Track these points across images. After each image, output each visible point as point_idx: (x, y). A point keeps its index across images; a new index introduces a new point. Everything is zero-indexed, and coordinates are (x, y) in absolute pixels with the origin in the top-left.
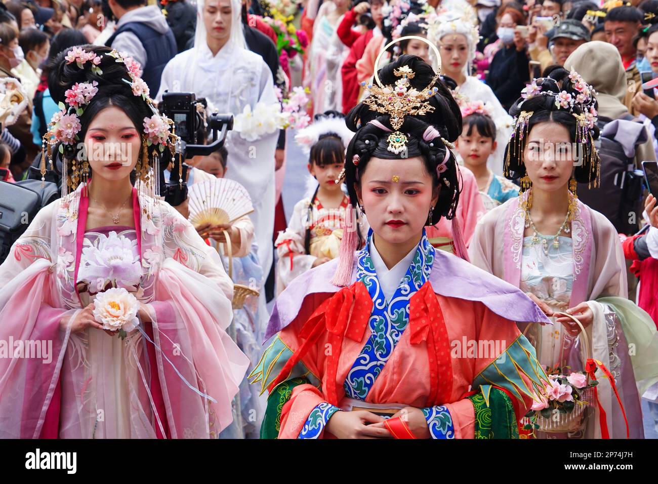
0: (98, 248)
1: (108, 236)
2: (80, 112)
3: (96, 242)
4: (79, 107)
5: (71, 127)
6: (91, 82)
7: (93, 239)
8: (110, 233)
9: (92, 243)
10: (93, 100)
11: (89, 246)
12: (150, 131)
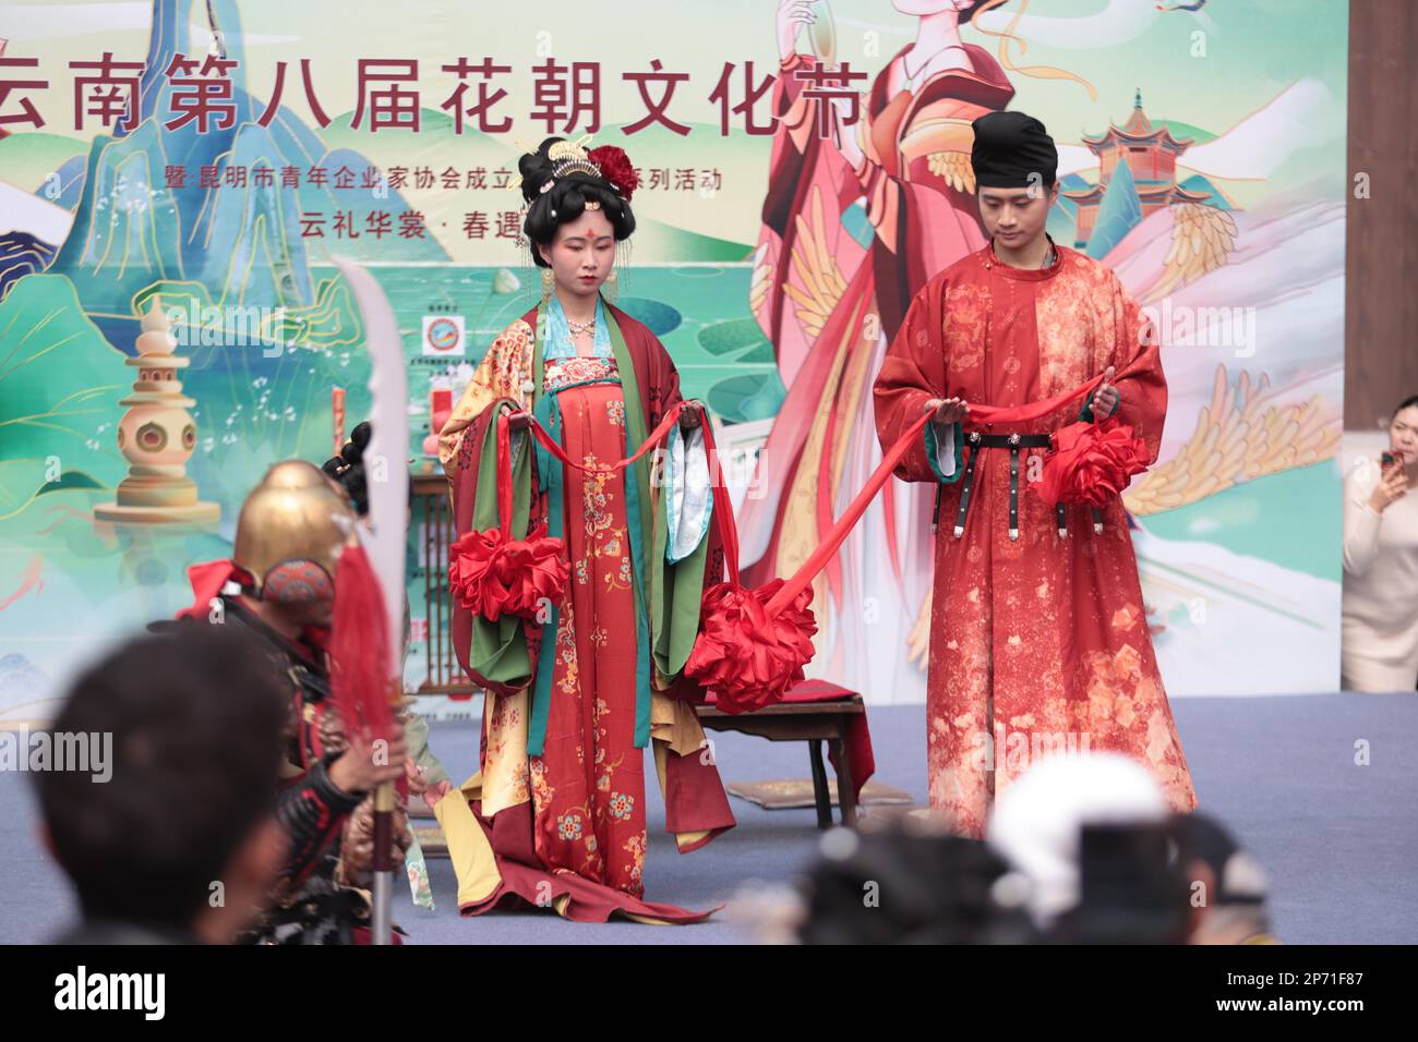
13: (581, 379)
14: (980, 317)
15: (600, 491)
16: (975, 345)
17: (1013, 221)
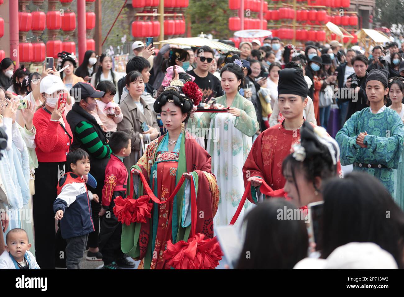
13: (166, 159)
14: (272, 147)
15: (164, 196)
16: (269, 157)
17: (289, 107)
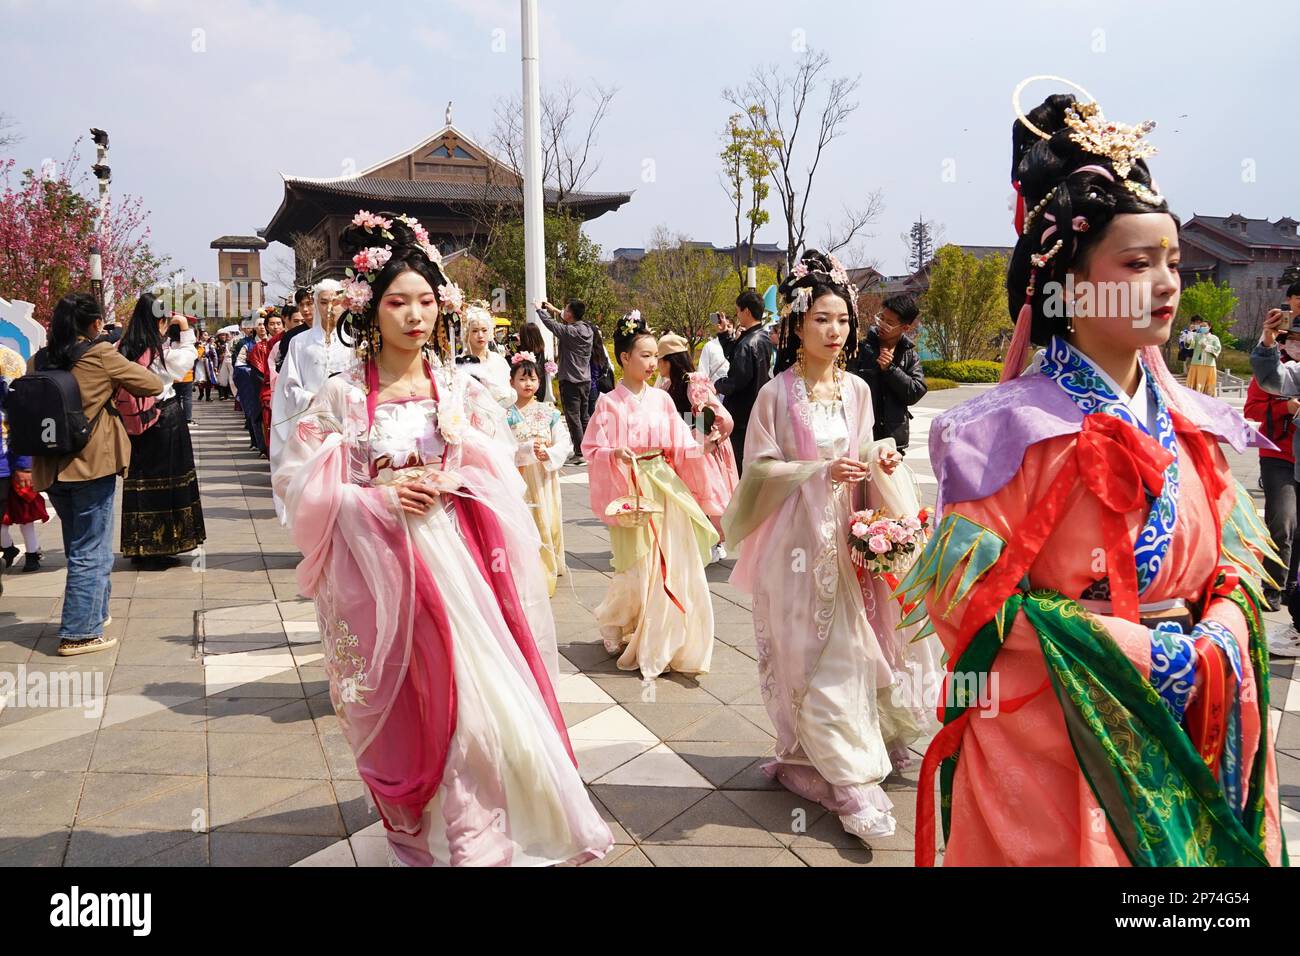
0: (397, 420)
1: (405, 407)
2: (371, 278)
3: (394, 414)
4: (370, 274)
5: (361, 295)
6: (383, 247)
7: (390, 410)
8: (407, 404)
9: (391, 414)
10: (387, 264)
11: (387, 419)
12: (446, 298)
